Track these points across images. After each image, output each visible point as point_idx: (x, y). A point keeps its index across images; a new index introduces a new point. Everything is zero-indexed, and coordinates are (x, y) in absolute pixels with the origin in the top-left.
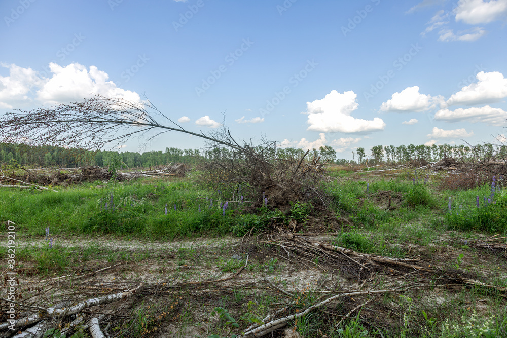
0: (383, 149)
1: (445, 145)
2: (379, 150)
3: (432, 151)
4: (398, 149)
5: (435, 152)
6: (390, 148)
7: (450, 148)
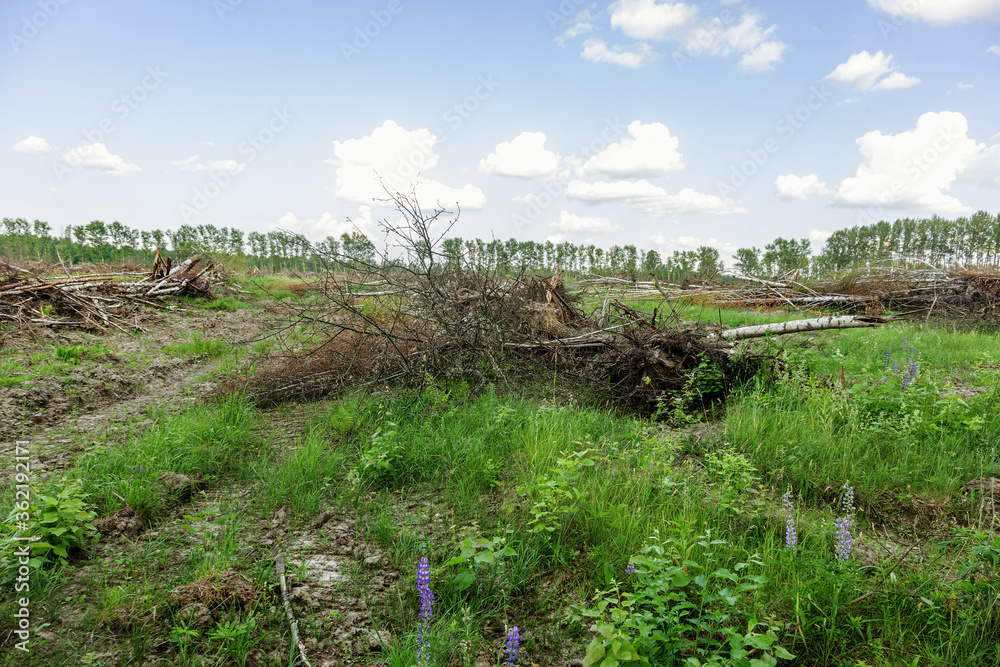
0: (463, 244)
1: (567, 244)
2: (457, 246)
3: (545, 253)
4: (489, 246)
5: (551, 255)
6: (475, 243)
7: (574, 250)
